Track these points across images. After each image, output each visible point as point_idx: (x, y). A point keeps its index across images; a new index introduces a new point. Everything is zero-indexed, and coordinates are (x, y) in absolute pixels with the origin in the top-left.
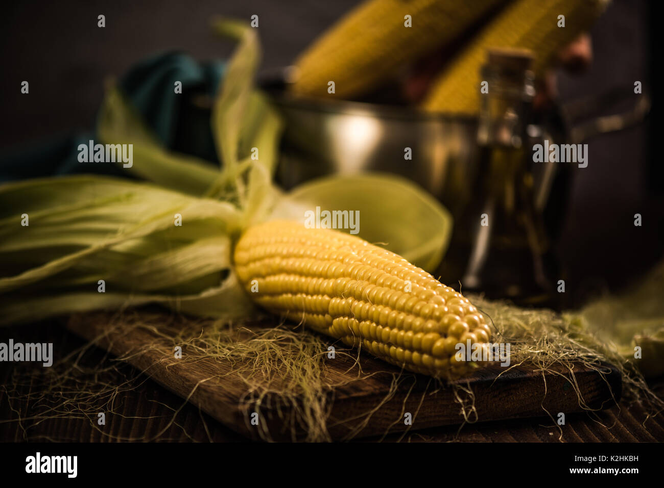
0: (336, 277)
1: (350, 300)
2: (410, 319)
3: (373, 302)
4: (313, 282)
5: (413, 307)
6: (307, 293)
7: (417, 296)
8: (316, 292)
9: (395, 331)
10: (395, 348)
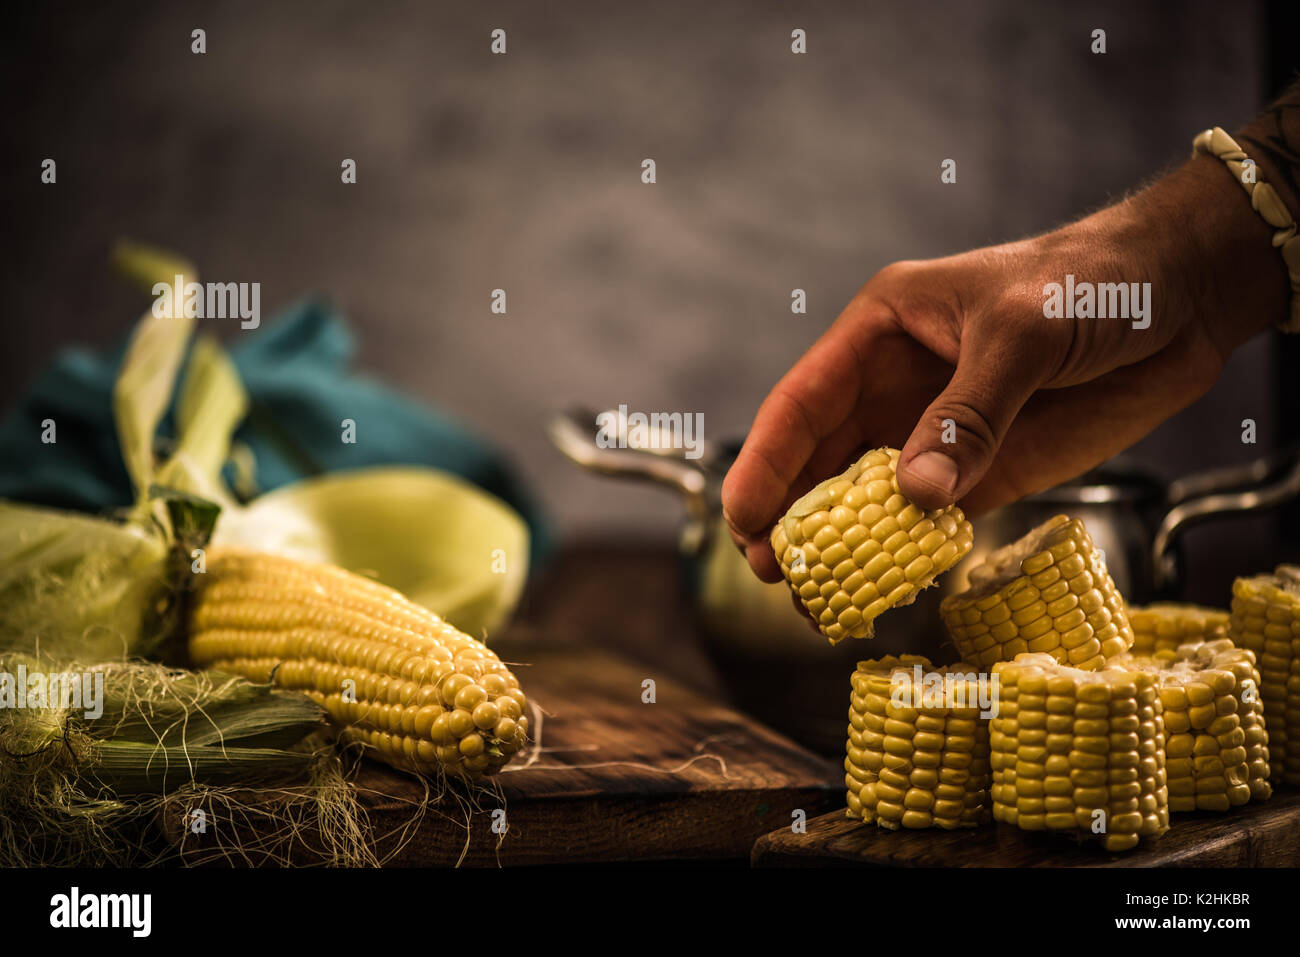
0: (288, 627)
1: (311, 662)
2: (397, 685)
3: (344, 664)
4: (258, 639)
5: (401, 666)
6: (249, 657)
7: (409, 649)
8: (262, 654)
9: (376, 705)
10: (378, 733)
